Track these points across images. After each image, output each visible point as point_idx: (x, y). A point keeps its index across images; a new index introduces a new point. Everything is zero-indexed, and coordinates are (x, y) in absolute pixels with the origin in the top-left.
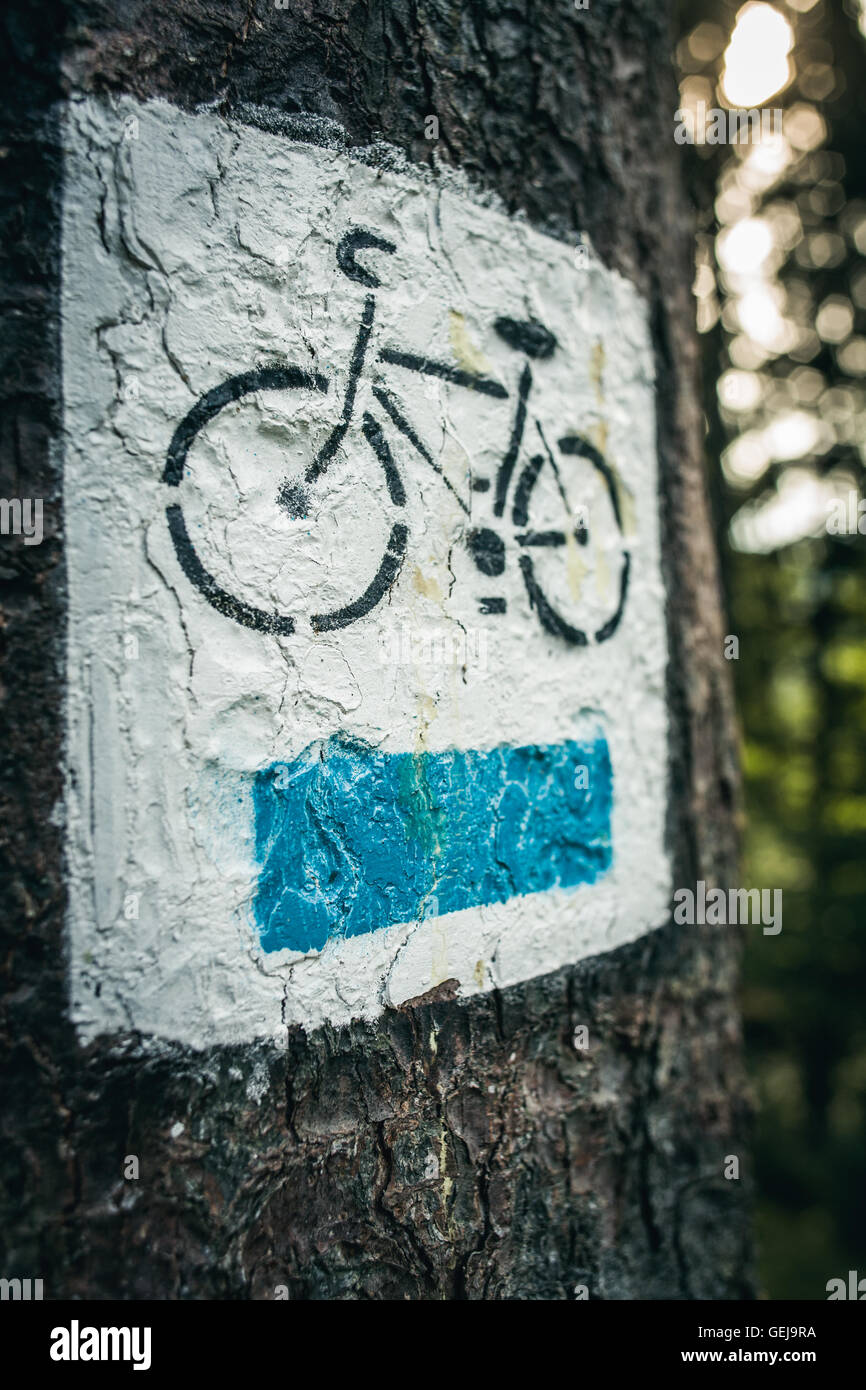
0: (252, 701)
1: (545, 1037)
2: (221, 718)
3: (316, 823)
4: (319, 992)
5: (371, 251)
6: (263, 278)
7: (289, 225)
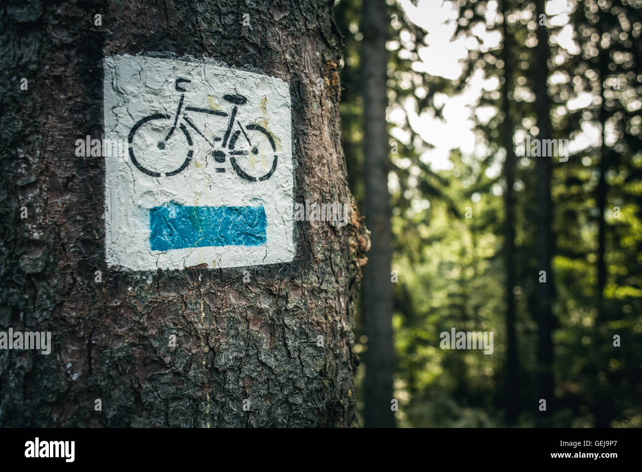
0: (149, 192)
1: (238, 284)
2: (142, 196)
3: (166, 221)
4: (166, 261)
5: (183, 83)
6: (153, 93)
7: (159, 80)
